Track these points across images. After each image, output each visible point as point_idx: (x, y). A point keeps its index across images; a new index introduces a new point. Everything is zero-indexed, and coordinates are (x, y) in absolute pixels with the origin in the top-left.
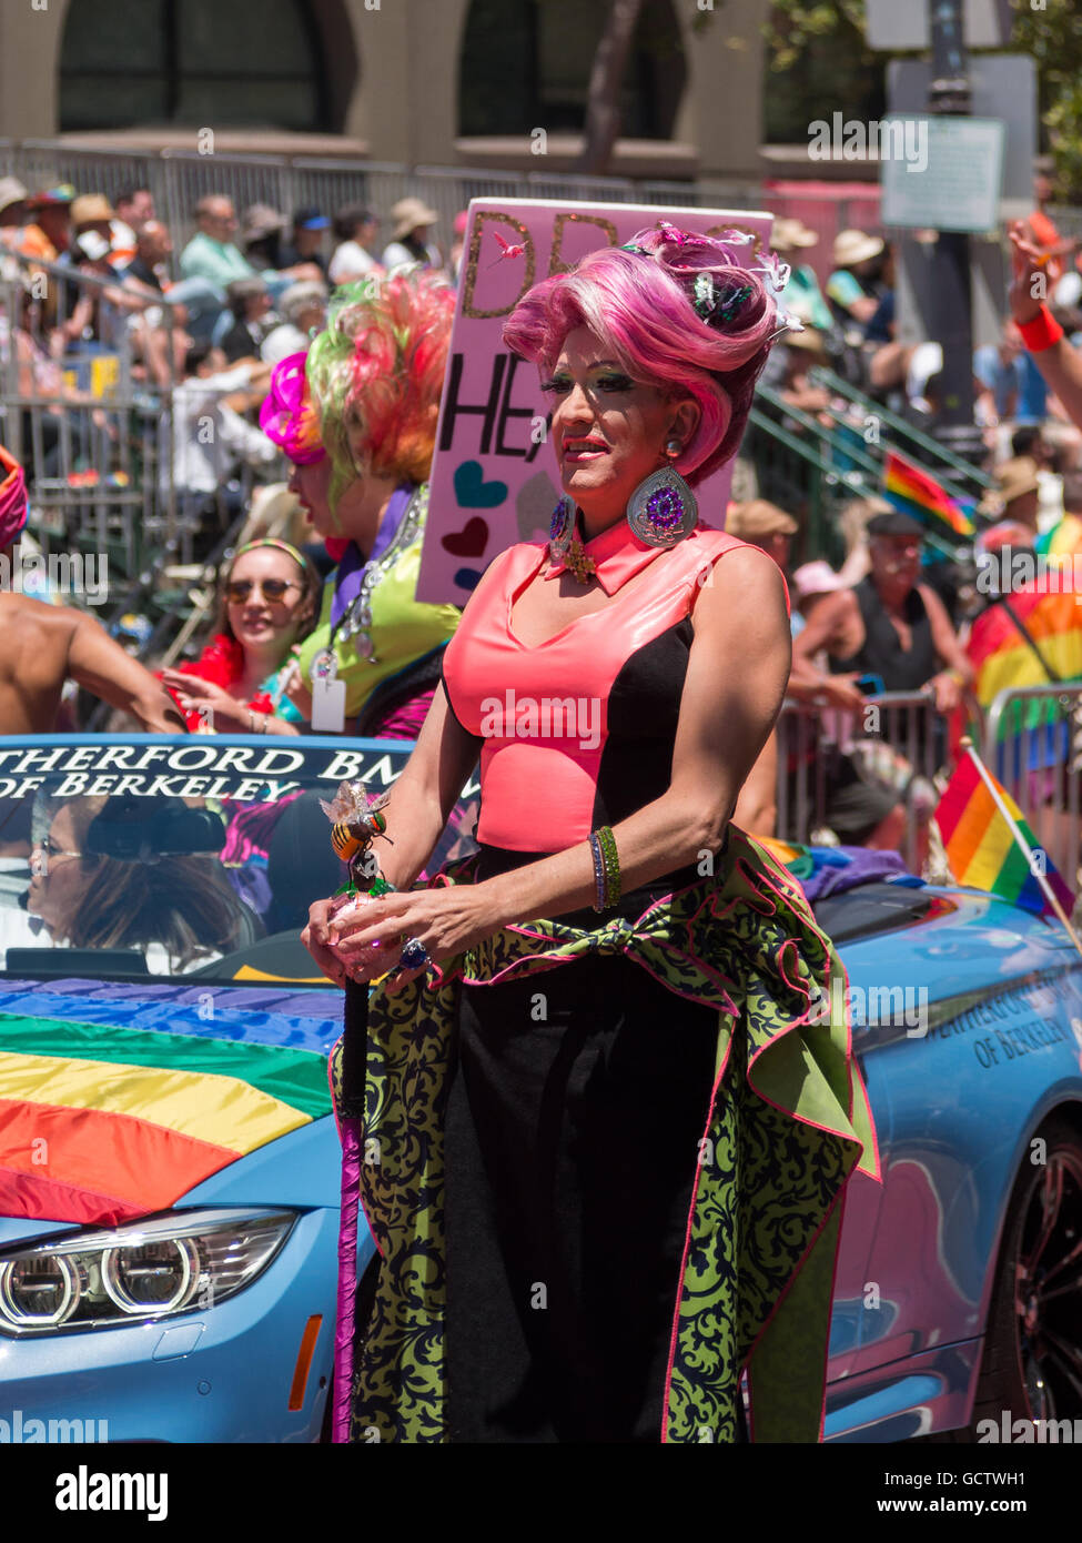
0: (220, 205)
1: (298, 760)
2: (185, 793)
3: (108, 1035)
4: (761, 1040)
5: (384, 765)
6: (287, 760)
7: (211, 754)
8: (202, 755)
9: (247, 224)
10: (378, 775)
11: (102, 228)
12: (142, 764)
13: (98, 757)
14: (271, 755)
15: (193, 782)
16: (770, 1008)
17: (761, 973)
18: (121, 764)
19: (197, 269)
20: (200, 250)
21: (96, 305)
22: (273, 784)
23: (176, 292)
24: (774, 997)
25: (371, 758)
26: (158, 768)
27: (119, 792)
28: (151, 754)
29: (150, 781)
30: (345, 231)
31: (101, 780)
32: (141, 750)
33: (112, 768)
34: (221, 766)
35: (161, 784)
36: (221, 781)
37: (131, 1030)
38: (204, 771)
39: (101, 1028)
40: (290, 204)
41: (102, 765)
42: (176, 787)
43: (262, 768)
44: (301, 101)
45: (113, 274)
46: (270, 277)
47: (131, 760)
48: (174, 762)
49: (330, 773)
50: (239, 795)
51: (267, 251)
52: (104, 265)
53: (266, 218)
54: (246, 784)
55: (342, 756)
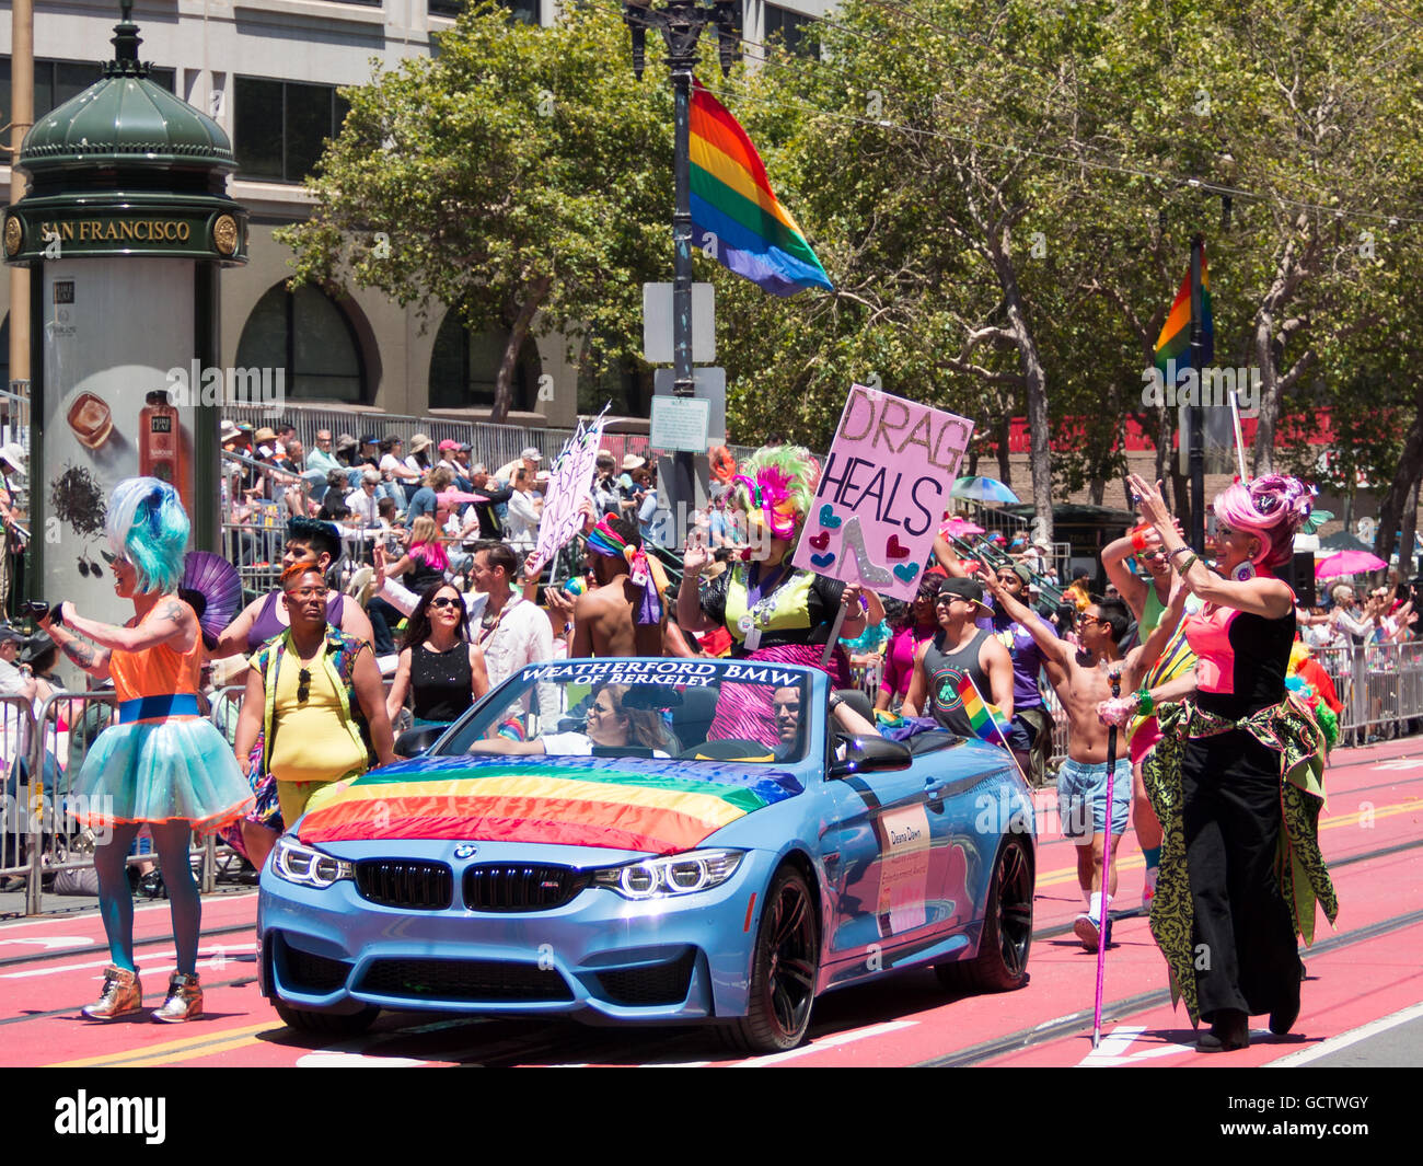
0: (325, 434)
1: (713, 669)
2: (666, 682)
3: (656, 779)
4: (1292, 763)
5: (751, 671)
6: (708, 669)
7: (675, 667)
8: (671, 667)
9: (338, 444)
10: (748, 676)
11: (270, 443)
12: (646, 670)
13: (626, 667)
14: (701, 667)
15: (669, 677)
16: (1296, 751)
17: (1294, 739)
18: (636, 670)
19: (314, 465)
20: (315, 455)
21: (266, 480)
22: (704, 679)
23: (306, 475)
24: (1298, 747)
25: (744, 668)
26: (652, 672)
27: (637, 681)
28: (648, 666)
29: (650, 677)
30: (386, 448)
31: (628, 676)
32: (644, 664)
33: (632, 672)
34: (680, 671)
35: (655, 678)
36: (681, 677)
37: (664, 776)
38: (673, 673)
39: (652, 776)
40: (359, 435)
41: (628, 670)
42: (662, 680)
43: (698, 672)
44: (354, 389)
45: (275, 464)
46: (350, 469)
47: (641, 668)
48: (659, 669)
49: (728, 674)
50: (689, 683)
51: (348, 456)
52: (271, 461)
53: (348, 440)
54: (692, 678)
55: (732, 668)
